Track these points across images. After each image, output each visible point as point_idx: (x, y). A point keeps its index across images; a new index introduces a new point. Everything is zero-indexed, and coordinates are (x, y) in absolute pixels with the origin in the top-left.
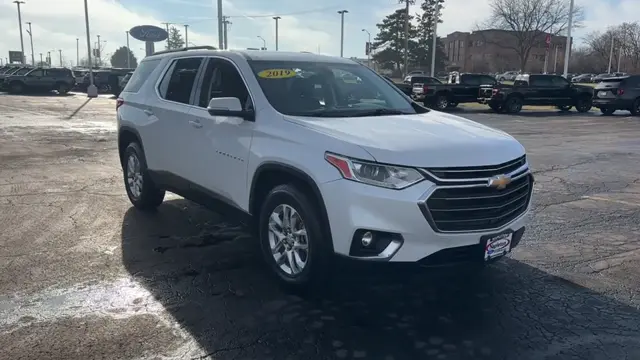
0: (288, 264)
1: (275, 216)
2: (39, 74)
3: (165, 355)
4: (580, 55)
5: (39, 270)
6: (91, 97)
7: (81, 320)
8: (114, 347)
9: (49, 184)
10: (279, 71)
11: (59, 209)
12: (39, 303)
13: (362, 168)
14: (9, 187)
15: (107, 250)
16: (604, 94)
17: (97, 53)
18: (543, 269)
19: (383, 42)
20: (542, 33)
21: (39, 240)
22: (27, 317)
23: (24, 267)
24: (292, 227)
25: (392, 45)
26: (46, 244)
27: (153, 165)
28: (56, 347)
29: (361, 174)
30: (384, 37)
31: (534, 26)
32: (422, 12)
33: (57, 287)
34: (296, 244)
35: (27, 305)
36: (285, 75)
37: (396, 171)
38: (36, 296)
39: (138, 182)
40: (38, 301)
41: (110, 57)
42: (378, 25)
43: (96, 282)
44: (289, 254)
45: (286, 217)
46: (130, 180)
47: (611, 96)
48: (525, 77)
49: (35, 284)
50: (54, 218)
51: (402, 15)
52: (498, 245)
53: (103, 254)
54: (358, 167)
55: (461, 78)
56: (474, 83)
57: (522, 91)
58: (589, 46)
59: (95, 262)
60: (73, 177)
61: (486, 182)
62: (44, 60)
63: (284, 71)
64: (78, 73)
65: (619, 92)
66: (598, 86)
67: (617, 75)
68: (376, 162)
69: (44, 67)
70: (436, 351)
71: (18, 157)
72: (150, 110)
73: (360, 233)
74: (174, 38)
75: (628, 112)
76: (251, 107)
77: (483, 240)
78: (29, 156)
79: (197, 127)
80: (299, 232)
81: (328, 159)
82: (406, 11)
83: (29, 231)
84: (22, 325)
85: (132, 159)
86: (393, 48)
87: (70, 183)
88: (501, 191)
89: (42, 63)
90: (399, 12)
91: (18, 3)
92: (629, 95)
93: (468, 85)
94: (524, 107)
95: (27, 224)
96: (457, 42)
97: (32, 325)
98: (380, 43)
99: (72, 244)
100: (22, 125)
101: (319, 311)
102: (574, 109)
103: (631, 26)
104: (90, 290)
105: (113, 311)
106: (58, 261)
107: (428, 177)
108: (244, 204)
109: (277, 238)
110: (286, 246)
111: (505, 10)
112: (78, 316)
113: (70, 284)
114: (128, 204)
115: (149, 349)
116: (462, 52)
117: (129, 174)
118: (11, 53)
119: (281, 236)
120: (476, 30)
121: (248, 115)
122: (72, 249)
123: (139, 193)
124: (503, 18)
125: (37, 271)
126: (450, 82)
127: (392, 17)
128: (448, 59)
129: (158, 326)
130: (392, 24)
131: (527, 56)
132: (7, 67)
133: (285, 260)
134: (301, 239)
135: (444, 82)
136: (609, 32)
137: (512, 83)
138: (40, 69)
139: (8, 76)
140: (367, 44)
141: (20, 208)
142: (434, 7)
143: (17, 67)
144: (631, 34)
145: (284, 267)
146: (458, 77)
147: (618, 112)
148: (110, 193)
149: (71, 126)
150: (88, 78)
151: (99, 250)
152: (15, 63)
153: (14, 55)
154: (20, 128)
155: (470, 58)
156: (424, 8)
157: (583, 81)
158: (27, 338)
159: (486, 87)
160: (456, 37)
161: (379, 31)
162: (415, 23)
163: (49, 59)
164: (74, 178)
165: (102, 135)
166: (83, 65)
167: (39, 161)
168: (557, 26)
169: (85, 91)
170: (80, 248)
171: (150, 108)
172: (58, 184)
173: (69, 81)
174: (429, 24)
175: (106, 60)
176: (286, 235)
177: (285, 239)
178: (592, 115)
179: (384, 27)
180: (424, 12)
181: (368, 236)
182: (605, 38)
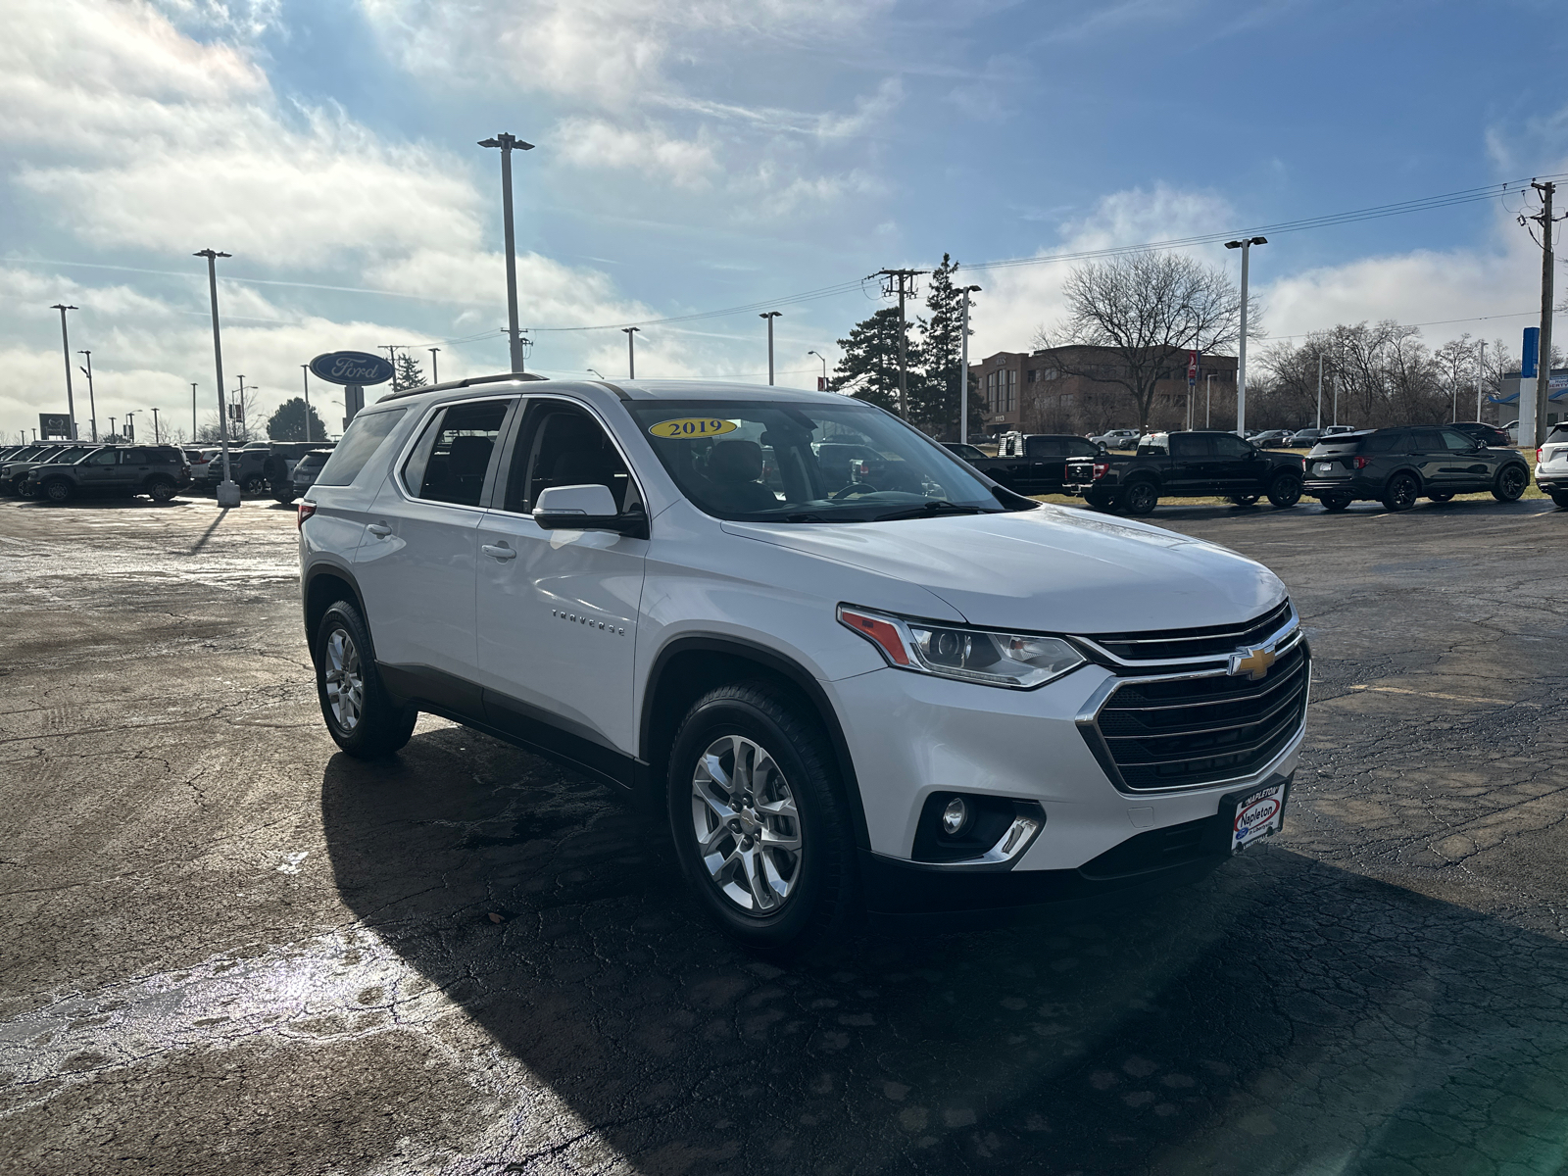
0: (745, 885)
1: (710, 762)
2: (109, 459)
3: (457, 1149)
4: (1255, 392)
5: (114, 921)
6: (226, 505)
7: (228, 1056)
8: (319, 1131)
9: (133, 706)
10: (696, 422)
11: (159, 766)
12: (116, 1017)
13: (933, 640)
14: (39, 716)
15: (281, 861)
16: (1327, 468)
17: (239, 412)
18: (1330, 863)
19: (853, 377)
20: (1177, 350)
21: (114, 845)
22: (83, 1057)
23: (74, 918)
24: (756, 792)
25: (871, 382)
26: (132, 854)
27: (389, 652)
28: (163, 1140)
29: (931, 653)
30: (855, 366)
31: (1160, 337)
32: (930, 314)
33: (162, 970)
34: (766, 836)
35: (82, 1021)
36: (710, 431)
37: (1014, 645)
38: (108, 996)
39: (351, 693)
40: (112, 1007)
41: (265, 421)
42: (841, 342)
43: (261, 951)
44: (748, 859)
45: (740, 767)
46: (332, 688)
47: (1341, 471)
48: (1160, 438)
49: (104, 963)
50: (148, 786)
51: (890, 321)
52: (1258, 815)
53: (273, 875)
54: (924, 637)
55: (1026, 444)
56: (1050, 454)
57: (1156, 467)
58: (1272, 374)
59: (257, 896)
60: (191, 687)
61: (1224, 664)
62: (119, 431)
63: (707, 421)
64: (195, 457)
65: (1357, 464)
66: (1311, 454)
67: (1335, 431)
68: (967, 625)
69: (119, 445)
70: (1147, 1096)
71: (60, 644)
72: (383, 524)
73: (938, 801)
74: (407, 377)
75: (1380, 504)
76: (639, 506)
77: (1228, 804)
78: (85, 642)
79: (503, 559)
80: (777, 807)
81: (847, 623)
82: (899, 312)
83: (87, 823)
84: (70, 1079)
85: (337, 639)
86: (874, 388)
87: (186, 702)
88: (1257, 684)
89: (113, 438)
90: (884, 314)
91: (63, 309)
92: (1377, 470)
93: (1040, 459)
94: (1160, 501)
95: (84, 807)
96: (1003, 374)
97: (99, 1079)
98: (847, 379)
99: (196, 853)
100: (69, 572)
101: (832, 1003)
102: (1264, 500)
103: (1353, 333)
104: (245, 974)
105: (307, 1027)
106: (160, 897)
107: (1095, 658)
108: (626, 737)
109: (714, 820)
110: (740, 838)
111: (1100, 306)
112: (220, 1045)
113: (195, 958)
114: (327, 747)
115: (413, 1132)
116: (1015, 392)
117: (329, 674)
118: (44, 418)
119: (727, 813)
120: (1043, 347)
121: (633, 524)
122: (196, 865)
123: (353, 721)
124: (1097, 321)
125: (109, 927)
126: (1003, 453)
127: (868, 325)
128: (986, 408)
129: (430, 1063)
130: (868, 340)
131: (1150, 397)
132: (34, 448)
133: (736, 873)
134: (780, 824)
135: (989, 455)
136: (1311, 346)
137: (1134, 453)
138: (108, 449)
139: (38, 465)
140: (821, 380)
141: (66, 766)
142: (953, 303)
143: (56, 448)
144: (1354, 348)
145: (733, 891)
146: (1018, 443)
147: (1356, 504)
148: (281, 721)
149: (182, 570)
150: (217, 466)
151: (264, 865)
152: (52, 438)
153: (52, 423)
154: (68, 579)
155: (1031, 404)
156: (935, 306)
157: (1268, 443)
158: (86, 1119)
159: (1078, 461)
160: (1001, 362)
161: (843, 354)
162: (915, 336)
163: (130, 430)
164: (194, 688)
165: (254, 587)
166: (207, 439)
167: (105, 654)
168: (1208, 335)
169: (212, 494)
170: (215, 861)
171: (383, 520)
172: (156, 704)
173: (175, 473)
174: (943, 339)
175: (257, 426)
176: (739, 809)
177: (735, 821)
178: (1304, 512)
179: (853, 345)
180: (934, 314)
181: (955, 809)
182: (1302, 356)
